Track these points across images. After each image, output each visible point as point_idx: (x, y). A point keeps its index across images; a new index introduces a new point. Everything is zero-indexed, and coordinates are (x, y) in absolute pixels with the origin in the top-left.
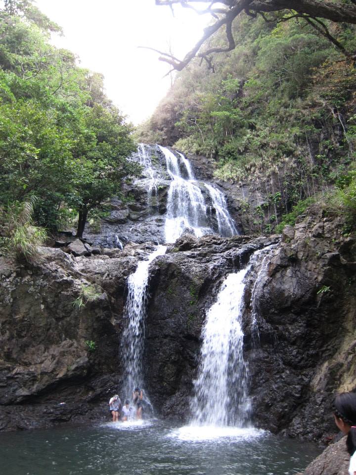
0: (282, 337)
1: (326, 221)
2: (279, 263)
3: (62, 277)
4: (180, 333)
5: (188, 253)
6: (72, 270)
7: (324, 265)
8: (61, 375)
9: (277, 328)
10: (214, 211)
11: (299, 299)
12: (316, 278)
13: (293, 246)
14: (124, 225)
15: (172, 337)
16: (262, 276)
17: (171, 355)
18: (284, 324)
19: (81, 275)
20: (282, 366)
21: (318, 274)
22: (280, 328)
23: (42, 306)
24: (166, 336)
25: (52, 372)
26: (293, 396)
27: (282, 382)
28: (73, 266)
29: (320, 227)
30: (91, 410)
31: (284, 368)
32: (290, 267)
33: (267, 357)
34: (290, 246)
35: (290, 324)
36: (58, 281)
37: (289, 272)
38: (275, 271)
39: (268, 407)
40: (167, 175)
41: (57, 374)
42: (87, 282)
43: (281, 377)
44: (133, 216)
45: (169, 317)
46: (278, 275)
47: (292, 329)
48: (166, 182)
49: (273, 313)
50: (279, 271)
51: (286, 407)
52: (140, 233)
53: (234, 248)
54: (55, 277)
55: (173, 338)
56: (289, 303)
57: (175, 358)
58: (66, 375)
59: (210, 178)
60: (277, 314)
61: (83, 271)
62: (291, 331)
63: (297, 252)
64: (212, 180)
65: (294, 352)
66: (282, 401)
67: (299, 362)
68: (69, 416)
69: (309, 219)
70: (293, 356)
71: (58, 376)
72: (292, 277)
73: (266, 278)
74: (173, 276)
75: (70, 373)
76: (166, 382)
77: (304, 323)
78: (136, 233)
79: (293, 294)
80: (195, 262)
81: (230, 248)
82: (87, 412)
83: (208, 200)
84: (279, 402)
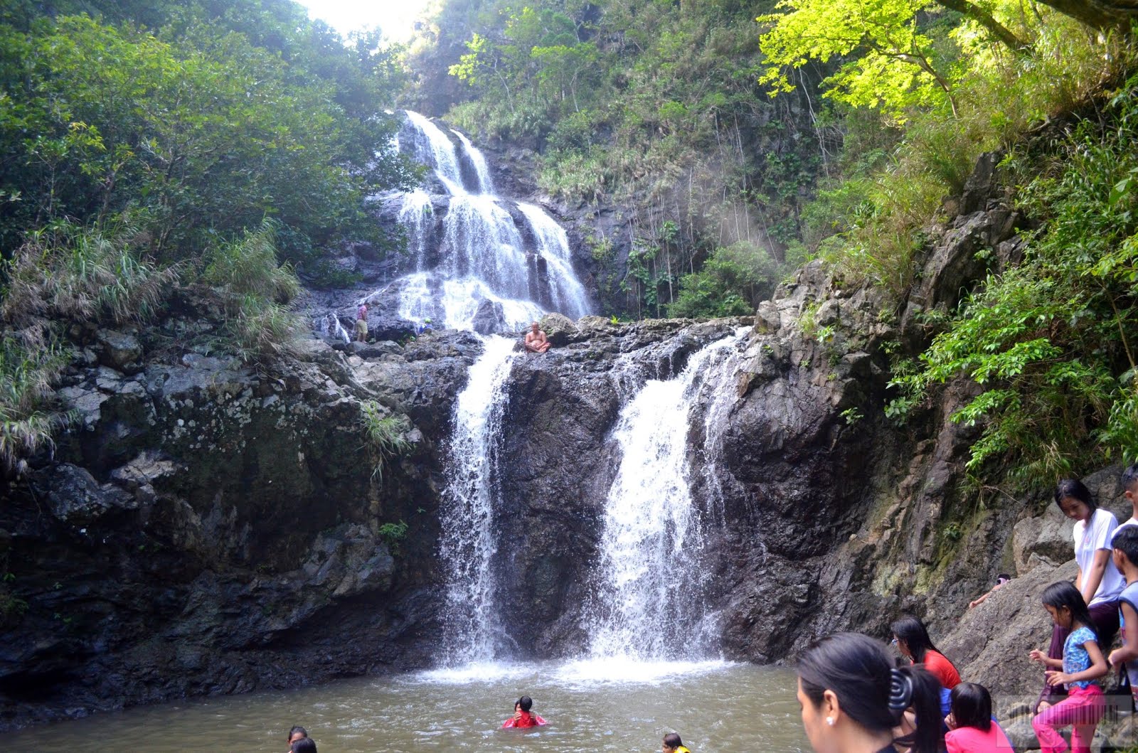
0: (765, 505)
1: (840, 296)
2: (760, 370)
3: (336, 397)
4: (566, 505)
5: (564, 352)
6: (350, 384)
7: (845, 377)
8: (342, 590)
9: (756, 489)
10: (542, 263)
11: (799, 436)
12: (830, 399)
13: (783, 340)
14: (345, 292)
15: (548, 512)
16: (725, 396)
17: (551, 545)
18: (769, 481)
19: (367, 393)
20: (766, 556)
21: (834, 391)
22: (763, 488)
23: (301, 456)
24: (534, 512)
25: (324, 585)
26: (795, 603)
27: (771, 581)
28: (352, 376)
29: (833, 307)
30: (402, 654)
31: (771, 558)
32: (781, 379)
33: (739, 541)
34: (779, 340)
35: (780, 481)
36: (332, 404)
37: (778, 386)
38: (751, 387)
39: (747, 626)
40: (434, 182)
41: (334, 590)
42: (381, 407)
43: (769, 573)
44: (367, 272)
45: (539, 475)
46: (757, 393)
47: (785, 489)
48: (439, 198)
49: (750, 462)
50: (758, 387)
51: (782, 622)
52: (384, 308)
53: (655, 344)
54: (325, 399)
55: (550, 515)
56: (780, 443)
57: (557, 552)
58: (352, 589)
59: (526, 192)
60: (756, 464)
61: (370, 385)
62: (783, 493)
63: (791, 352)
64: (532, 198)
65: (789, 530)
66: (774, 613)
67: (799, 546)
68: (363, 667)
69: (803, 290)
70: (788, 536)
71: (336, 592)
72: (784, 396)
73: (736, 398)
74: (544, 395)
75: (360, 586)
76: (539, 597)
77: (807, 478)
78: (376, 309)
79: (788, 426)
80: (585, 369)
81: (647, 344)
82: (395, 658)
83: (529, 240)
84: (768, 615)
